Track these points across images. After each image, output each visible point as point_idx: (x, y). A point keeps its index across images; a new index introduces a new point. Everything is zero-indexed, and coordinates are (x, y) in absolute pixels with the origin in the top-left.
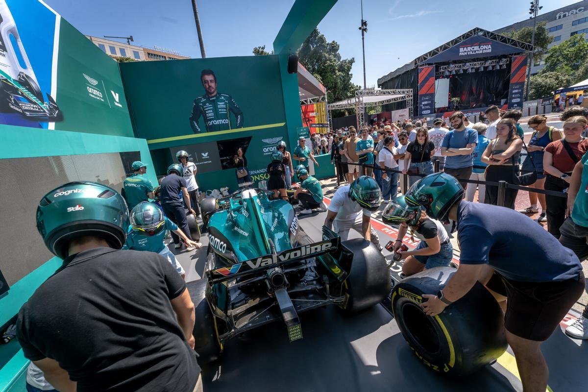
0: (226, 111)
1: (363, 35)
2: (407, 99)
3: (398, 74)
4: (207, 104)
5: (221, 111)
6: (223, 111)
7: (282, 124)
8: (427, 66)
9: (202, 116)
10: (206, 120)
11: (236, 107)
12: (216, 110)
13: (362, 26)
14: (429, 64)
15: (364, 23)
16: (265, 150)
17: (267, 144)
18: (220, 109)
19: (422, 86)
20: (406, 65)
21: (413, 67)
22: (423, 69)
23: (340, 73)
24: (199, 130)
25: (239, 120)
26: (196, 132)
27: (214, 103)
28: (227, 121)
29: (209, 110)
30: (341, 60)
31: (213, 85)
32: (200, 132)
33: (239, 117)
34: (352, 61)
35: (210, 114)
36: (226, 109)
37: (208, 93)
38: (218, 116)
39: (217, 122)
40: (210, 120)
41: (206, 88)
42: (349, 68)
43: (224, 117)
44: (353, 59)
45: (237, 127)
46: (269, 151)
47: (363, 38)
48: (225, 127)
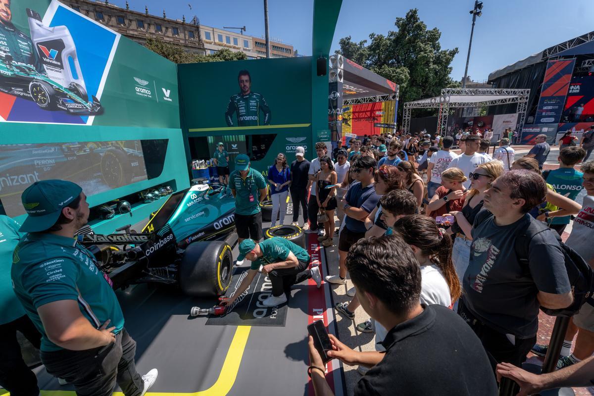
0: (257, 109)
1: (474, 20)
2: (519, 101)
3: (516, 68)
4: (241, 101)
5: (252, 109)
6: (254, 109)
7: (307, 125)
8: (562, 59)
9: (235, 112)
10: (239, 115)
11: (266, 106)
12: (247, 107)
13: (476, 8)
14: (566, 57)
15: (479, 6)
16: (288, 148)
17: (290, 142)
18: (251, 106)
19: (548, 85)
20: (531, 57)
21: (539, 60)
22: (554, 63)
23: (435, 66)
24: (232, 124)
25: (267, 118)
26: (229, 125)
27: (247, 101)
28: (256, 118)
29: (242, 107)
30: (440, 51)
31: (247, 84)
32: (233, 126)
33: (267, 114)
34: (453, 53)
35: (243, 110)
36: (257, 107)
37: (242, 92)
38: (249, 113)
39: (247, 118)
40: (242, 116)
41: (241, 88)
42: (448, 61)
43: (254, 114)
44: (457, 49)
45: (265, 125)
46: (292, 150)
47: (473, 24)
48: (254, 123)
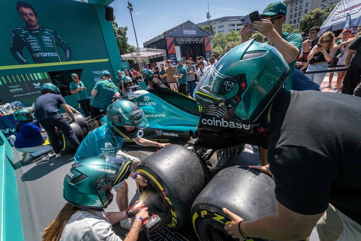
0: (54, 45)
1: (131, 12)
2: (163, 55)
3: (155, 41)
4: (30, 36)
5: (47, 45)
6: (51, 45)
7: (107, 60)
8: (170, 37)
9: (25, 47)
10: (32, 51)
11: (63, 43)
12: (41, 43)
13: (129, 6)
14: (171, 37)
15: (130, 5)
16: (96, 80)
17: (97, 75)
18: (46, 42)
19: (169, 49)
20: (159, 36)
21: (163, 37)
22: (168, 39)
23: (120, 36)
24: (25, 61)
25: (68, 54)
26: (22, 63)
27: (39, 36)
28: (56, 54)
29: (33, 42)
30: (118, 27)
31: (33, 18)
32: (27, 63)
33: (68, 51)
34: (126, 29)
35: (35, 46)
36: (53, 43)
37: (29, 26)
38: (45, 50)
39: (45, 55)
40: (37, 52)
41: (25, 21)
42: (125, 34)
43: (53, 50)
44: (127, 27)
45: (68, 61)
47: (131, 15)
48: (55, 60)
